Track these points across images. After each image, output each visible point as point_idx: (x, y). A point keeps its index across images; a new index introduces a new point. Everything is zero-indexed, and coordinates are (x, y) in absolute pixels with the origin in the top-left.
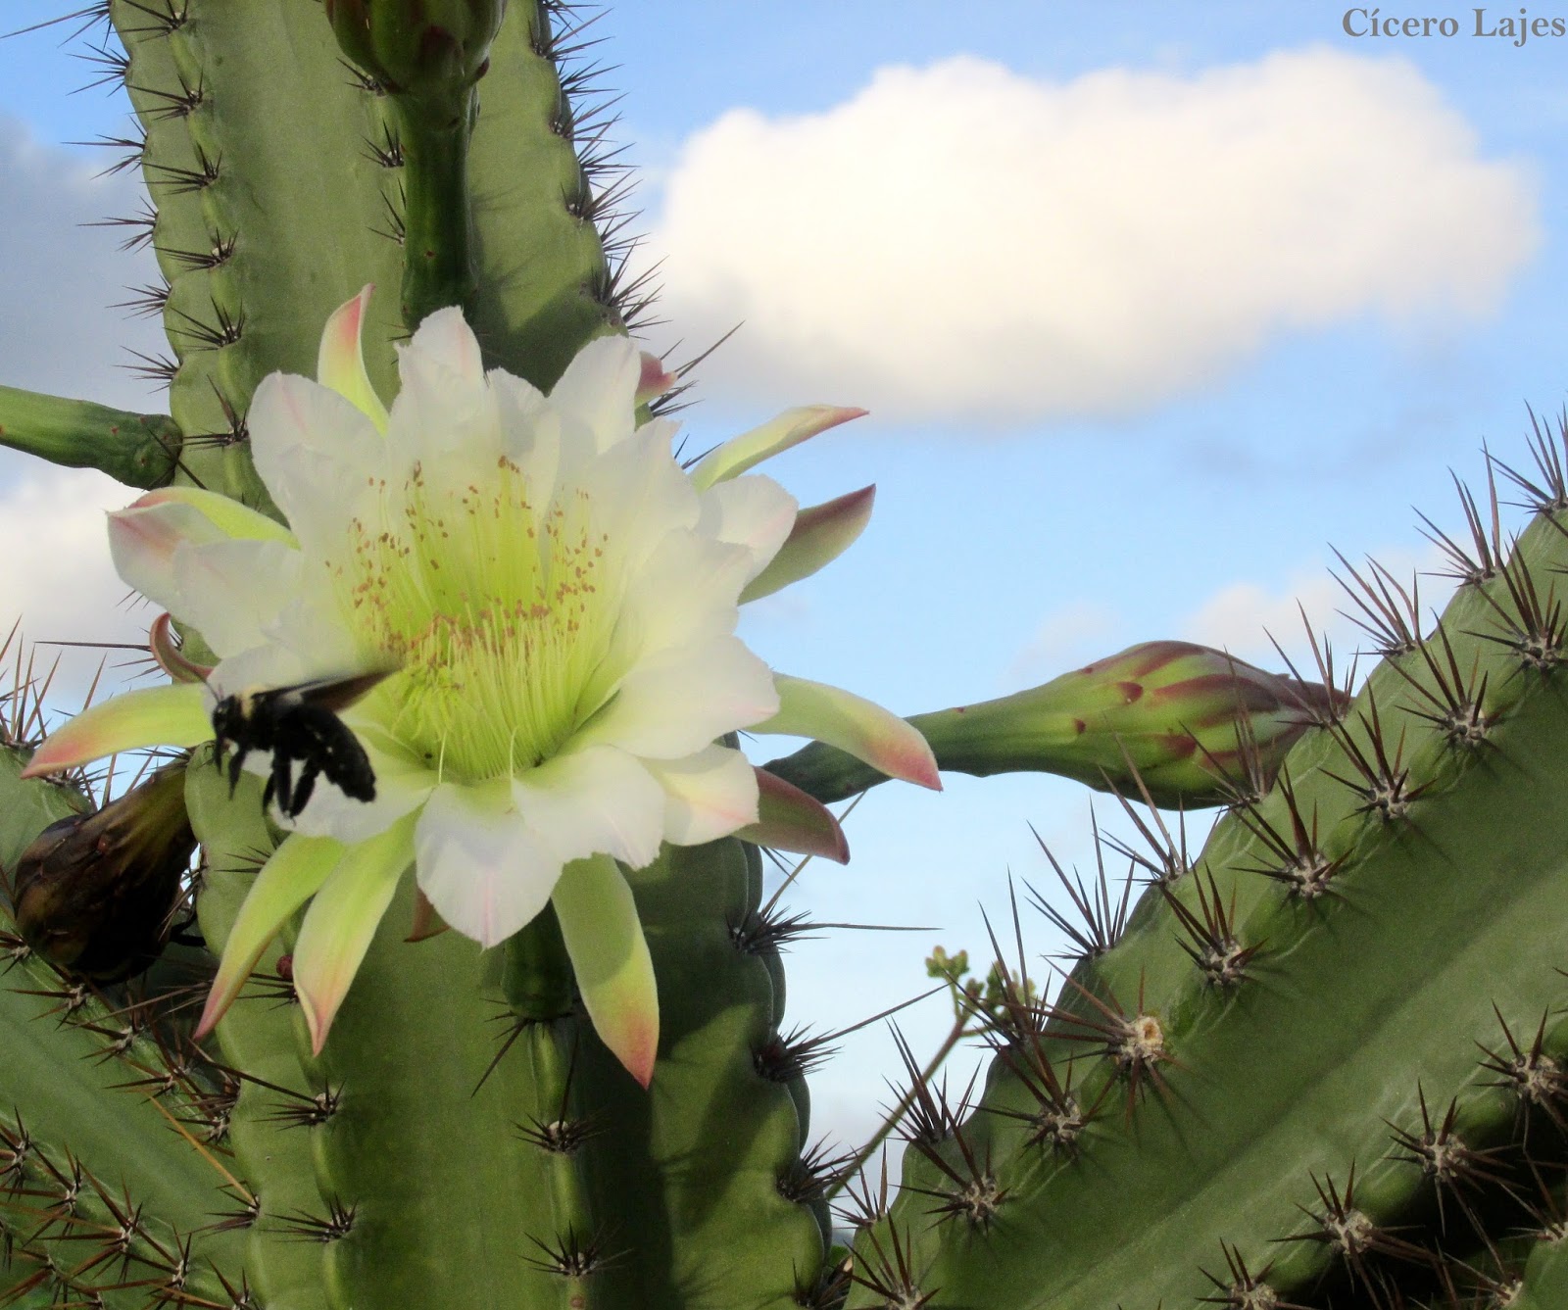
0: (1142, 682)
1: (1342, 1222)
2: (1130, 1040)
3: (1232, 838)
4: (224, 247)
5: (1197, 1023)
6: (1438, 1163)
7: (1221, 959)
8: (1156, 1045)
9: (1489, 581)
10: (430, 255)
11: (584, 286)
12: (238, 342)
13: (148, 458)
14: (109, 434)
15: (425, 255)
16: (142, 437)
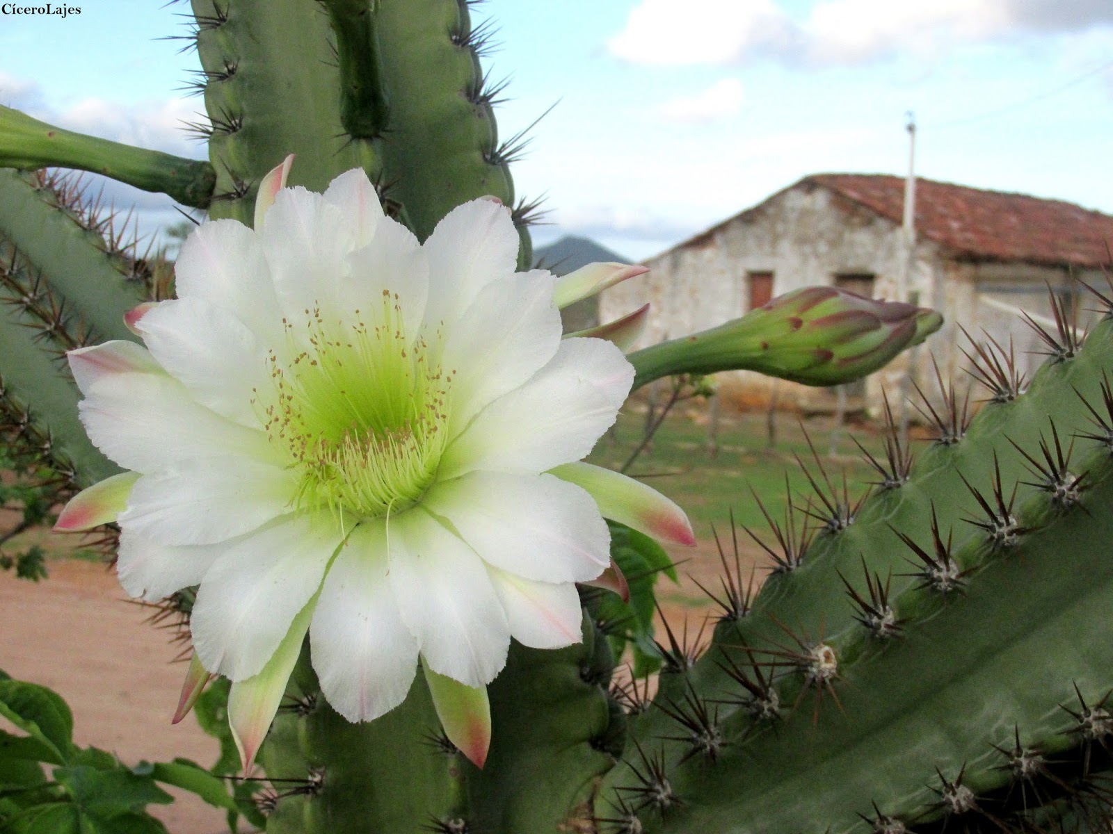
0: (802, 317)
1: (954, 794)
2: (816, 664)
3: (880, 507)
4: (231, 67)
5: (861, 657)
6: (1024, 769)
7: (880, 621)
8: (833, 668)
9: (1070, 359)
10: (356, 87)
11: (461, 90)
12: (240, 131)
13: (194, 191)
14: (171, 175)
15: (352, 88)
16: (191, 178)
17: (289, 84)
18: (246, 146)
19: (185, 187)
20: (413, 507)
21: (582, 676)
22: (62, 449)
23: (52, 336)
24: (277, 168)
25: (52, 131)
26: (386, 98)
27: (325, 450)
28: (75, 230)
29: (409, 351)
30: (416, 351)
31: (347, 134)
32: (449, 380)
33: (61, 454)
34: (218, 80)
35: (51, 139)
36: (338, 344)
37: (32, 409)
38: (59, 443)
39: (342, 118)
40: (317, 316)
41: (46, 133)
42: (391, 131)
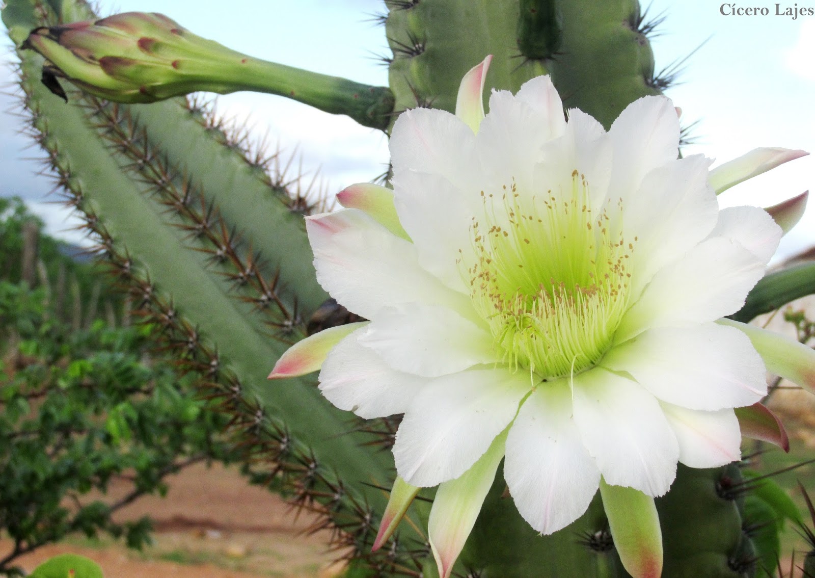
10: (533, 11)
11: (625, 20)
12: (423, 54)
13: (375, 113)
14: (353, 98)
15: (530, 11)
16: (371, 101)
17: (468, 14)
18: (427, 68)
19: (366, 109)
20: (591, 368)
21: (729, 564)
22: (229, 367)
23: (223, 261)
24: (478, 65)
25: (245, 58)
26: (560, 21)
27: (521, 305)
28: (242, 166)
29: (594, 223)
30: (600, 224)
31: (523, 55)
32: (631, 246)
33: (229, 371)
34: (403, 9)
35: (245, 65)
36: (531, 218)
37: (200, 329)
38: (225, 360)
39: (518, 41)
40: (514, 190)
41: (241, 59)
42: (561, 54)
